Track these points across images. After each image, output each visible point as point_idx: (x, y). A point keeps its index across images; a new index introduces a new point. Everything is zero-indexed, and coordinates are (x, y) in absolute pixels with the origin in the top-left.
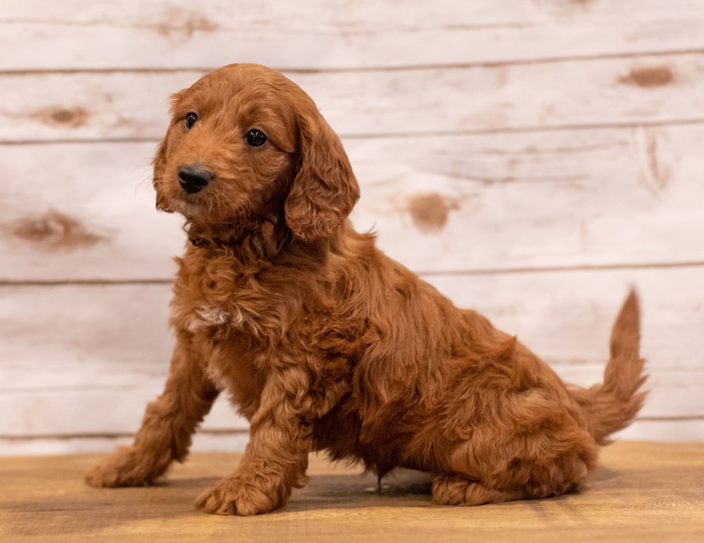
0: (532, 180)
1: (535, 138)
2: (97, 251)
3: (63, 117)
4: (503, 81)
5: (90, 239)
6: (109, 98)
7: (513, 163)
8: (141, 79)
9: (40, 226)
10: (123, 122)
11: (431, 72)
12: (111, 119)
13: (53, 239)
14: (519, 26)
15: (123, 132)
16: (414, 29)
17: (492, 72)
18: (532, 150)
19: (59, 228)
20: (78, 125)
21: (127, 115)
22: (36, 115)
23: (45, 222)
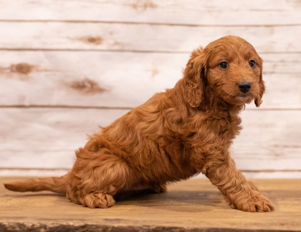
0: (282, 73)
1: (284, 56)
2: (104, 95)
3: (92, 40)
4: (272, 33)
5: (101, 90)
6: (111, 33)
7: (275, 66)
8: (125, 26)
9: (81, 84)
10: (116, 43)
11: (243, 28)
12: (112, 42)
13: (86, 89)
14: (280, 11)
15: (116, 47)
16: (237, 10)
17: (268, 29)
18: (282, 61)
19: (89, 85)
20: (98, 44)
21: (119, 40)
22: (81, 39)
23: (83, 83)
